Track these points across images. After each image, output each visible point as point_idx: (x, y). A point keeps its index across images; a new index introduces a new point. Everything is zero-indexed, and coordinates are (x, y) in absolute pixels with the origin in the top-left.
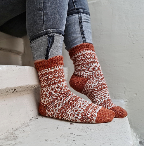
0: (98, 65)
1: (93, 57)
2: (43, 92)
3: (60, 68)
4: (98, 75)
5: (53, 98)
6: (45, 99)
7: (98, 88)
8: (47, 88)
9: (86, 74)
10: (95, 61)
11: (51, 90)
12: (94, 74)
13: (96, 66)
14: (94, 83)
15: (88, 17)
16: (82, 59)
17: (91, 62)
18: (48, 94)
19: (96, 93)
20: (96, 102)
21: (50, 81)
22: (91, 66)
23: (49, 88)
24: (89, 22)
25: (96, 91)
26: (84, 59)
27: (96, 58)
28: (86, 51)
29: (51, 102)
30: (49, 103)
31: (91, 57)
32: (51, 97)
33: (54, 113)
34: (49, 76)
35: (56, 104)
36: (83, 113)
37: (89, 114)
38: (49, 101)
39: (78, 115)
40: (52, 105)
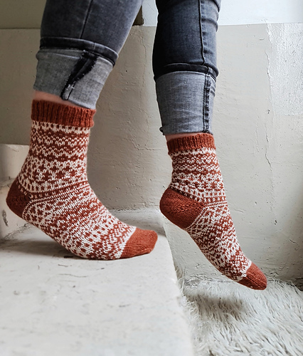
0: (222, 179)
4: (221, 199)
5: (49, 187)
6: (31, 181)
7: (222, 225)
8: (44, 162)
9: (199, 194)
10: (217, 170)
11: (51, 169)
12: (213, 195)
13: (219, 181)
14: (214, 214)
16: (195, 163)
17: (211, 171)
18: (41, 175)
19: (219, 235)
21: (55, 151)
22: (209, 180)
23: (49, 165)
25: (220, 230)
29: (43, 194)
30: (38, 194)
31: (212, 162)
32: (46, 184)
33: (40, 219)
34: (57, 140)
35: (52, 203)
36: (99, 243)
37: (109, 246)
38: (40, 191)
39: (87, 245)
40: (42, 201)
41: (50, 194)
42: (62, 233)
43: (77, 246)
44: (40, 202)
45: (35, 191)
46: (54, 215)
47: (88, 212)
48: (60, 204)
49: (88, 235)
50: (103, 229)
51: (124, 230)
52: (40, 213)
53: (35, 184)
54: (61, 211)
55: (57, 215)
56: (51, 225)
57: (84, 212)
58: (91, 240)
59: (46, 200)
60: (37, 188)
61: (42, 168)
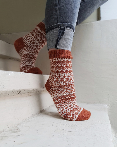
2: (52, 75)
3: (68, 60)
5: (58, 84)
8: (56, 74)
18: (55, 79)
21: (58, 69)
23: (57, 75)
29: (56, 86)
30: (54, 86)
32: (57, 83)
34: (58, 64)
35: (59, 91)
37: (72, 115)
38: (55, 85)
39: (65, 112)
41: (58, 87)
42: (59, 104)
43: (62, 111)
44: (54, 89)
46: (58, 96)
47: (70, 99)
48: (61, 92)
49: (66, 108)
50: (72, 107)
52: (54, 93)
53: (53, 82)
54: (61, 95)
56: (56, 99)
59: (56, 89)
60: (54, 84)
61: (55, 76)
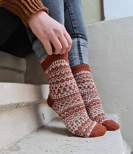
0: (93, 84)
1: (89, 76)
2: (51, 88)
4: (93, 92)
5: (61, 96)
6: (53, 95)
7: (92, 103)
9: (82, 91)
10: (90, 80)
11: (59, 87)
12: (89, 91)
13: (91, 84)
14: (89, 99)
15: (85, 42)
16: (79, 78)
17: (87, 81)
18: (56, 91)
19: (91, 108)
20: (91, 116)
22: (86, 84)
24: (86, 47)
25: (91, 105)
26: (81, 78)
27: (92, 77)
28: (83, 72)
29: (59, 99)
31: (87, 77)
32: (59, 95)
33: (58, 110)
34: (56, 72)
35: (63, 103)
36: (80, 127)
40: (59, 103)
41: (62, 100)
42: (66, 118)
45: (56, 98)
46: (64, 109)
47: (79, 110)
48: (67, 104)
51: (91, 123)
52: (58, 108)
53: (55, 96)
54: (67, 107)
55: (65, 109)
56: (62, 113)
57: (77, 109)
58: (77, 124)
60: (56, 97)
61: (56, 88)
